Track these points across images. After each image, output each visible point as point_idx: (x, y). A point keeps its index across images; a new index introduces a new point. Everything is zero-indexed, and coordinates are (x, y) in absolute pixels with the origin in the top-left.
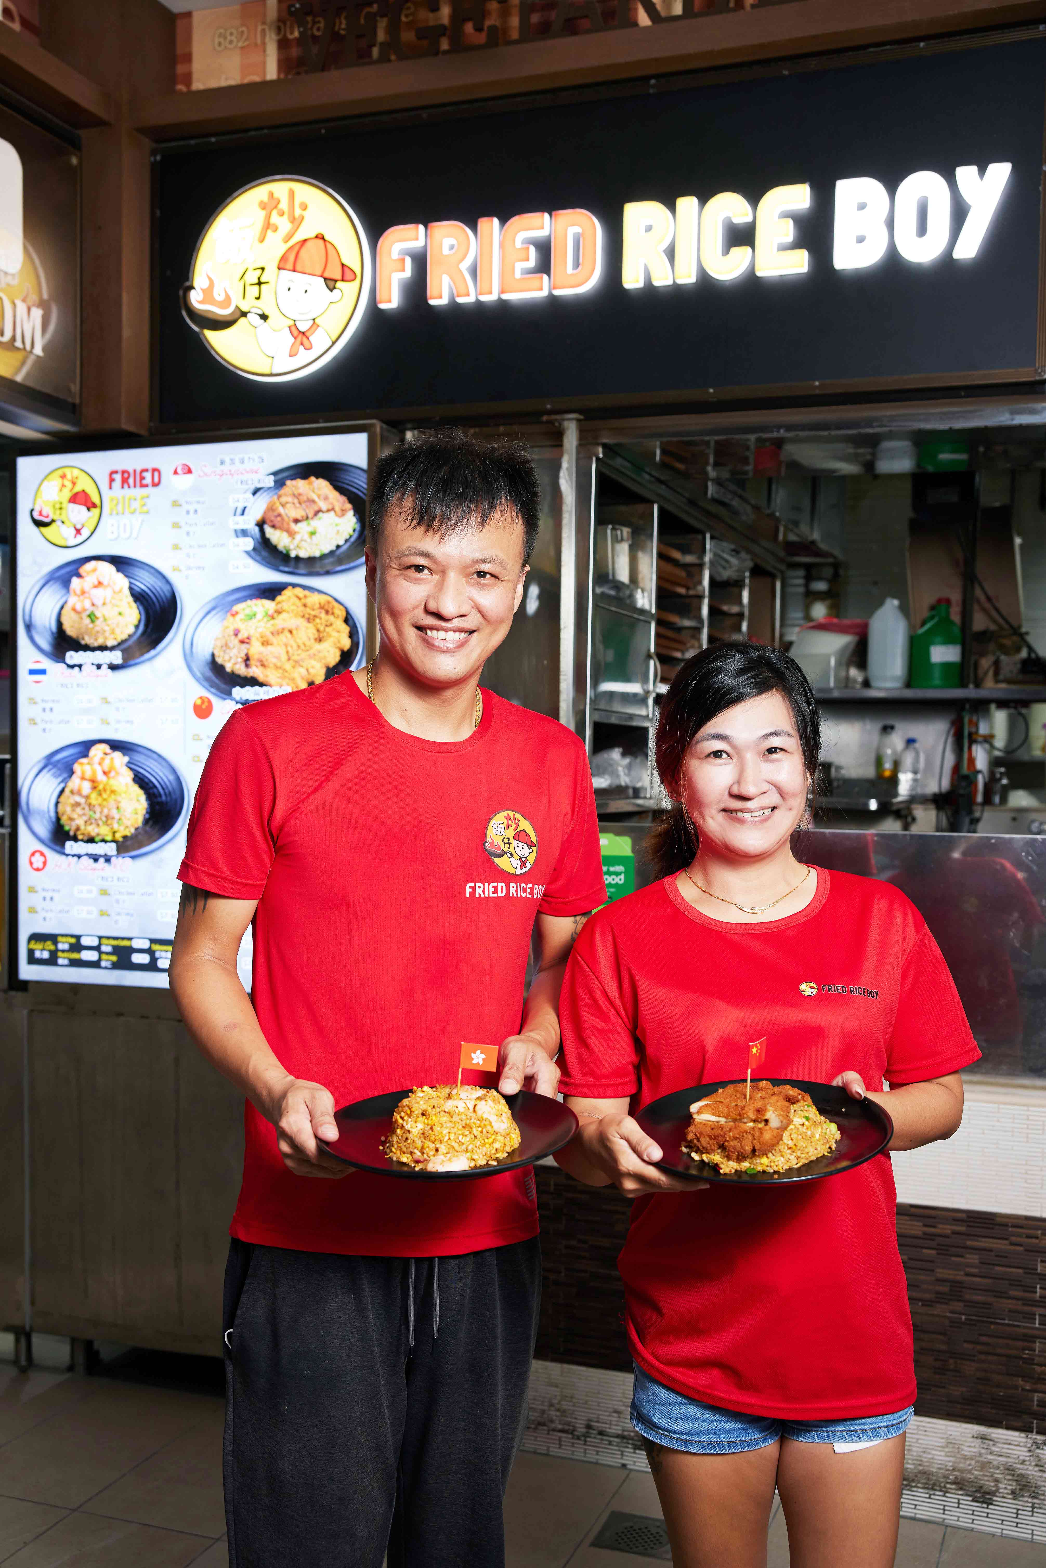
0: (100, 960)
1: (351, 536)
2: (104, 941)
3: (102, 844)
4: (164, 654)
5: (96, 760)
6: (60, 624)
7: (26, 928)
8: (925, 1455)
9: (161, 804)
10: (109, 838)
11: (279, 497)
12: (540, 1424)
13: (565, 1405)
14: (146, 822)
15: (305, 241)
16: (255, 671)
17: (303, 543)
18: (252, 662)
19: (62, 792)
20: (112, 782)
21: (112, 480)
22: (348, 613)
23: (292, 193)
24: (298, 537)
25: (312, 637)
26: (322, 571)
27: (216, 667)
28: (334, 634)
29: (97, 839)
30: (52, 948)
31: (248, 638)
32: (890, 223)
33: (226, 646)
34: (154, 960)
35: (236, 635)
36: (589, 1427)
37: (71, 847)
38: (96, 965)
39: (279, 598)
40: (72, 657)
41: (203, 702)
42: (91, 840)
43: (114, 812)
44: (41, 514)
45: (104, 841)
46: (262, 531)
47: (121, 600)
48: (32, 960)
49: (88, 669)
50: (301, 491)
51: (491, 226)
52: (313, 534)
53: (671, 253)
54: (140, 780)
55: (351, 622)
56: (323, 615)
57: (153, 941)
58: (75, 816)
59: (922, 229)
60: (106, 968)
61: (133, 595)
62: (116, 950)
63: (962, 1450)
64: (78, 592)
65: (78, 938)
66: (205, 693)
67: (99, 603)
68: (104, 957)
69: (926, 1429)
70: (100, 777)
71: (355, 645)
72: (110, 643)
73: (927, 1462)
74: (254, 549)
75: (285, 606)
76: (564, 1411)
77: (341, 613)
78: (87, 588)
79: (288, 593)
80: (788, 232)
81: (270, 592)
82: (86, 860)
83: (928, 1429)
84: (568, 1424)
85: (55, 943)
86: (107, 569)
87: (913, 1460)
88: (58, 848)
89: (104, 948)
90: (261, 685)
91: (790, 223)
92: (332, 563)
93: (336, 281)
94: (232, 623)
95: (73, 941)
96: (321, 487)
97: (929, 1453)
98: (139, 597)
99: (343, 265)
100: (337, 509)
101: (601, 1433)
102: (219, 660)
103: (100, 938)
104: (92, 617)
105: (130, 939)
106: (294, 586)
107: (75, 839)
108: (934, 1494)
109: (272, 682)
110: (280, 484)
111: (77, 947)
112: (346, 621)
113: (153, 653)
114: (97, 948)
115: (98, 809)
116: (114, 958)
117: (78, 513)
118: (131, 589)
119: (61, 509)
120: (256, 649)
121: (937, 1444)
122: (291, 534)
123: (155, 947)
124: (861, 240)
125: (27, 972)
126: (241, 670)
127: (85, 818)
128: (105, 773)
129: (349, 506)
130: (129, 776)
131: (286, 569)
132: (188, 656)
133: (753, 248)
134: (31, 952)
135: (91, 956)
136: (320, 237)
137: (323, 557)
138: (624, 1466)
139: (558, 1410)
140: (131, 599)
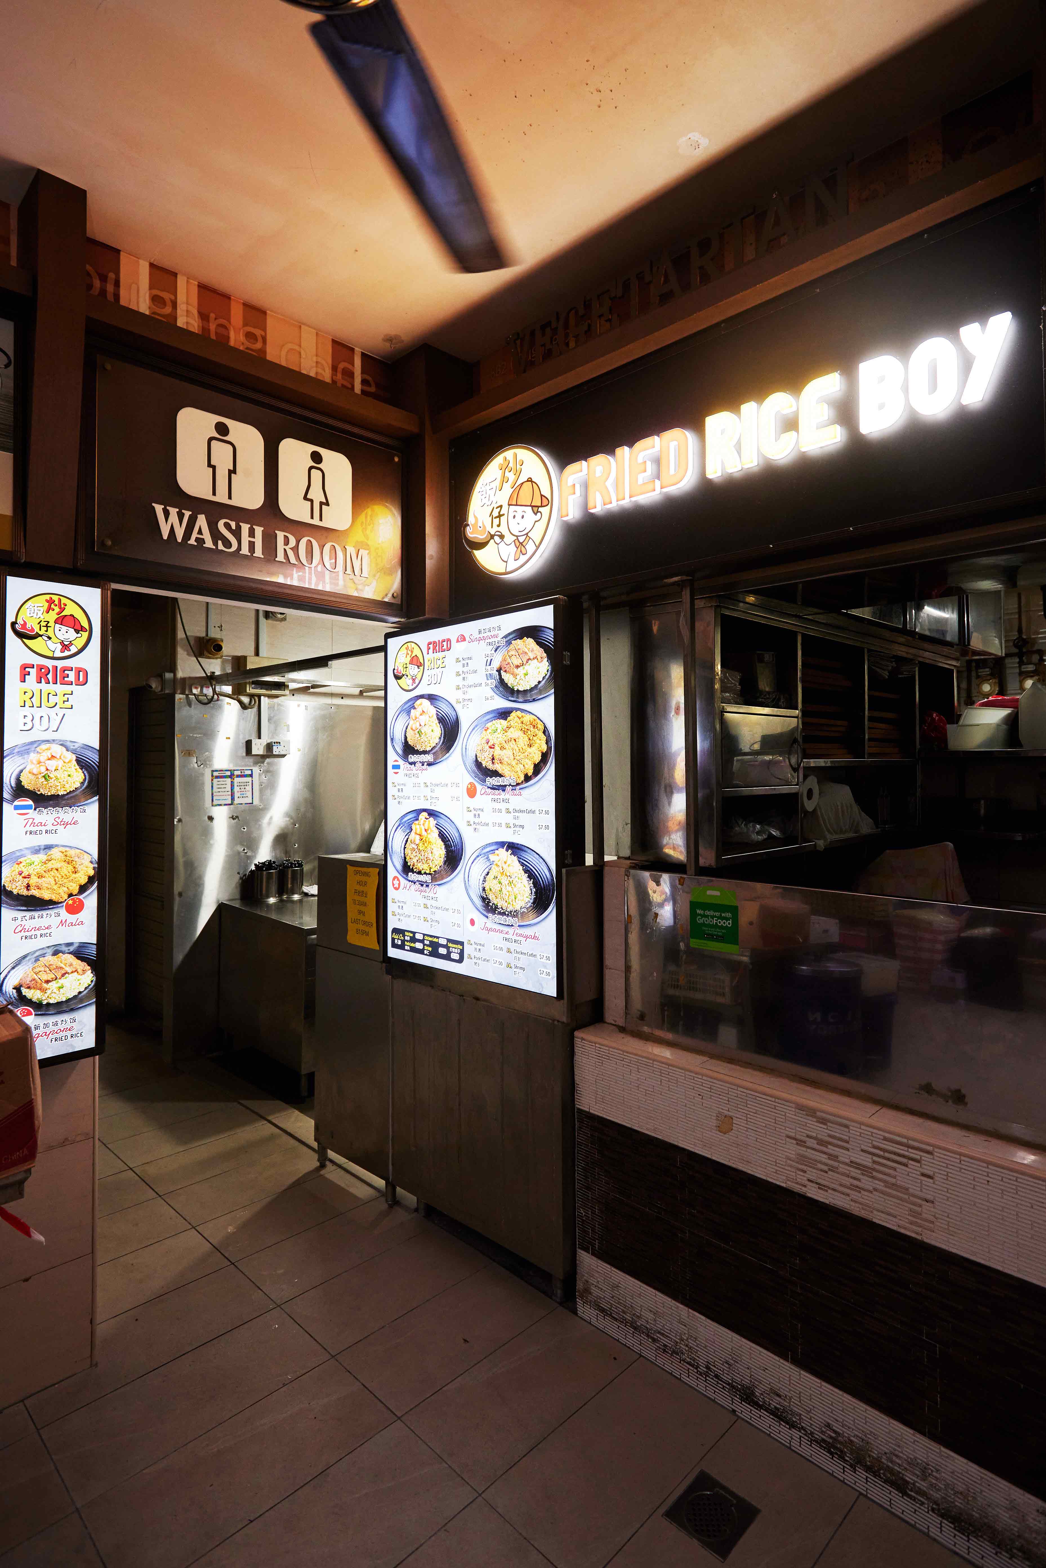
0: (424, 949)
1: (546, 675)
2: (426, 938)
3: (425, 875)
4: (453, 755)
5: (422, 823)
6: (406, 738)
7: (392, 924)
8: (990, 1509)
9: (452, 851)
10: (428, 872)
11: (508, 651)
12: (674, 1352)
13: (692, 1343)
14: (445, 862)
15: (522, 483)
16: (497, 767)
17: (521, 681)
18: (495, 761)
19: (407, 841)
20: (429, 836)
21: (429, 649)
22: (545, 727)
23: (516, 455)
24: (518, 677)
25: (526, 744)
26: (531, 699)
27: (478, 764)
28: (538, 741)
29: (423, 872)
30: (402, 938)
31: (493, 745)
32: (906, 389)
33: (482, 750)
34: (449, 953)
35: (488, 743)
36: (708, 1368)
37: (412, 876)
38: (421, 952)
39: (509, 718)
40: (413, 758)
41: (471, 787)
42: (419, 873)
43: (430, 856)
44: (398, 672)
45: (425, 873)
46: (500, 675)
47: (433, 722)
48: (394, 946)
49: (419, 765)
50: (519, 647)
51: (623, 452)
52: (526, 674)
53: (738, 448)
54: (442, 836)
55: (547, 734)
56: (532, 729)
57: (449, 940)
58: (412, 857)
59: (933, 386)
60: (426, 955)
61: (438, 718)
62: (432, 944)
63: (1028, 1520)
64: (414, 719)
65: (414, 933)
66: (472, 780)
67: (423, 724)
68: (426, 948)
69: (989, 1483)
70: (424, 833)
71: (549, 748)
72: (428, 749)
73: (991, 1516)
74: (496, 687)
75: (512, 723)
76: (690, 1348)
77: (541, 727)
78: (418, 716)
79: (513, 714)
80: (825, 412)
81: (504, 714)
82: (418, 886)
83: (991, 1484)
84: (694, 1360)
85: (404, 936)
86: (425, 703)
87: (978, 1509)
88: (405, 876)
89: (426, 942)
90: (501, 776)
91: (826, 406)
92: (536, 694)
93: (538, 507)
94: (487, 735)
95: (412, 935)
96: (529, 643)
97: (993, 1509)
98: (441, 720)
99: (542, 496)
100: (539, 657)
101: (717, 1376)
102: (479, 760)
103: (424, 935)
104: (420, 733)
105: (438, 938)
106: (517, 709)
107: (412, 871)
108: (1000, 1553)
109: (506, 774)
110: (509, 643)
111: (413, 940)
112: (544, 732)
113: (448, 755)
114: (422, 941)
115: (423, 853)
116: (430, 949)
117: (413, 670)
118: (437, 715)
119: (406, 668)
120: (497, 752)
121: (1002, 1504)
122: (515, 675)
123: (450, 945)
124: (881, 407)
125: (393, 953)
126: (491, 767)
127: (417, 858)
128: (426, 830)
129: (545, 655)
130: (437, 832)
131: (512, 699)
132: (464, 756)
133: (797, 431)
134: (393, 939)
135: (419, 946)
136: (530, 480)
137: (532, 689)
138: (734, 1411)
139: (687, 1346)
140: (437, 721)
